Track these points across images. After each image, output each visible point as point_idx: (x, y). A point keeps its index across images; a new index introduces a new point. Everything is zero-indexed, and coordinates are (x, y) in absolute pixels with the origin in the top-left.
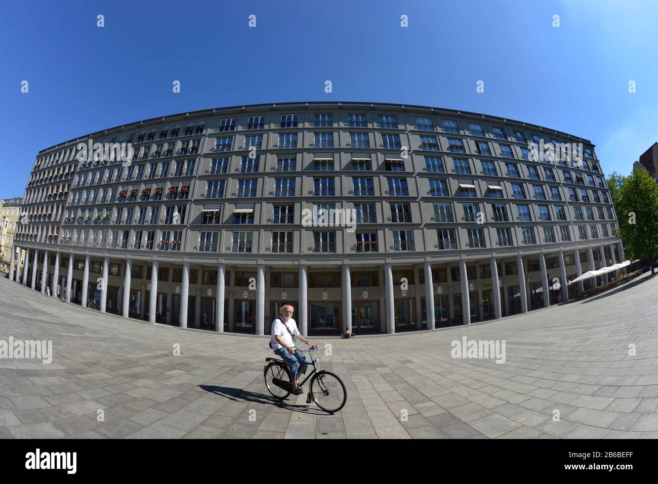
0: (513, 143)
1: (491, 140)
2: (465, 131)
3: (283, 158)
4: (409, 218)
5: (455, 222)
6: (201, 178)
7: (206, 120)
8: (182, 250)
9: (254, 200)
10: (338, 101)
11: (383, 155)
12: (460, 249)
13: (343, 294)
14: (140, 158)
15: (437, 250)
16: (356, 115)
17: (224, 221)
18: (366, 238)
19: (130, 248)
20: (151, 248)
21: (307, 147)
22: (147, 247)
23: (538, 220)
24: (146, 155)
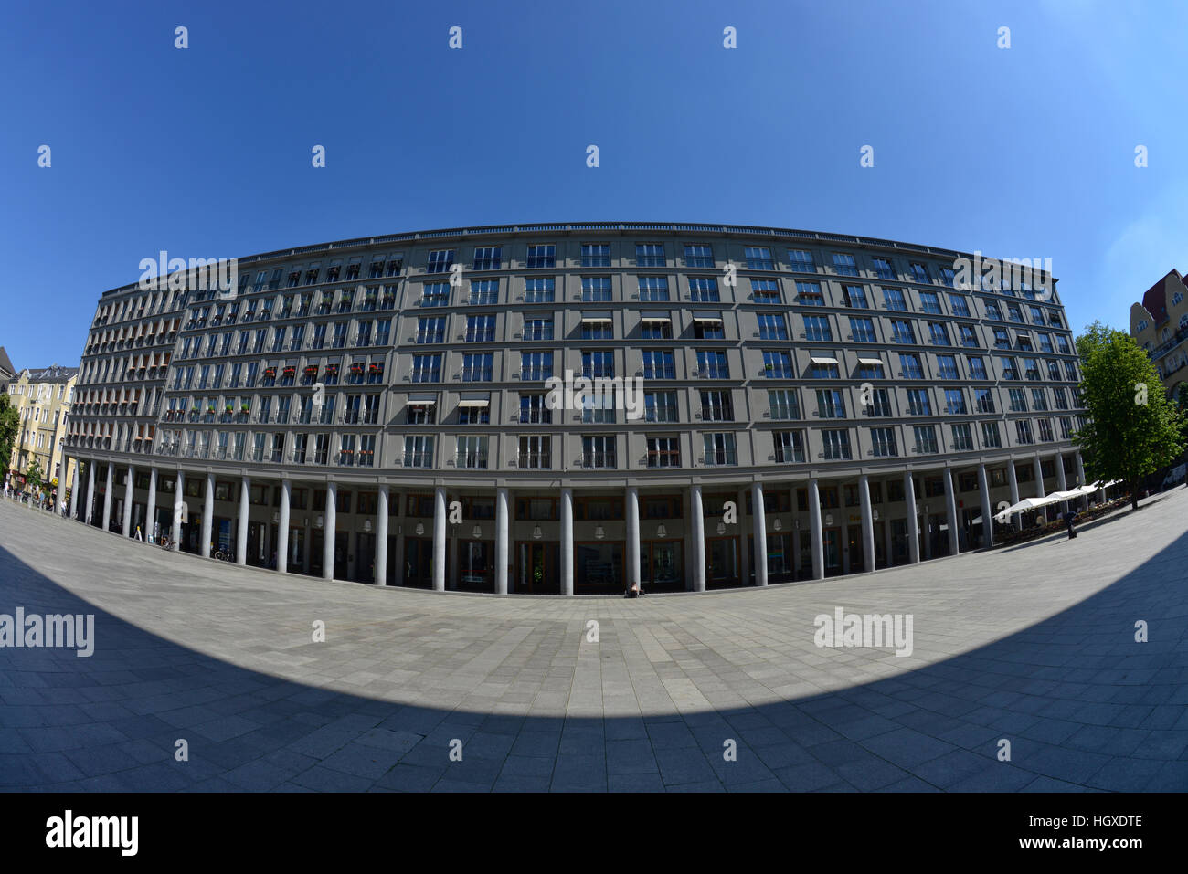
0: (907, 285)
1: (869, 281)
2: (826, 267)
3: (533, 317)
4: (729, 414)
5: (802, 419)
6: (402, 350)
7: (404, 252)
8: (376, 465)
9: (490, 387)
10: (619, 221)
11: (690, 312)
12: (810, 461)
13: (627, 531)
14: (295, 314)
15: (773, 463)
16: (648, 246)
17: (443, 419)
18: (663, 446)
19: (287, 462)
20: (324, 462)
21: (570, 301)
22: (317, 460)
23: (943, 414)
24: (305, 308)
